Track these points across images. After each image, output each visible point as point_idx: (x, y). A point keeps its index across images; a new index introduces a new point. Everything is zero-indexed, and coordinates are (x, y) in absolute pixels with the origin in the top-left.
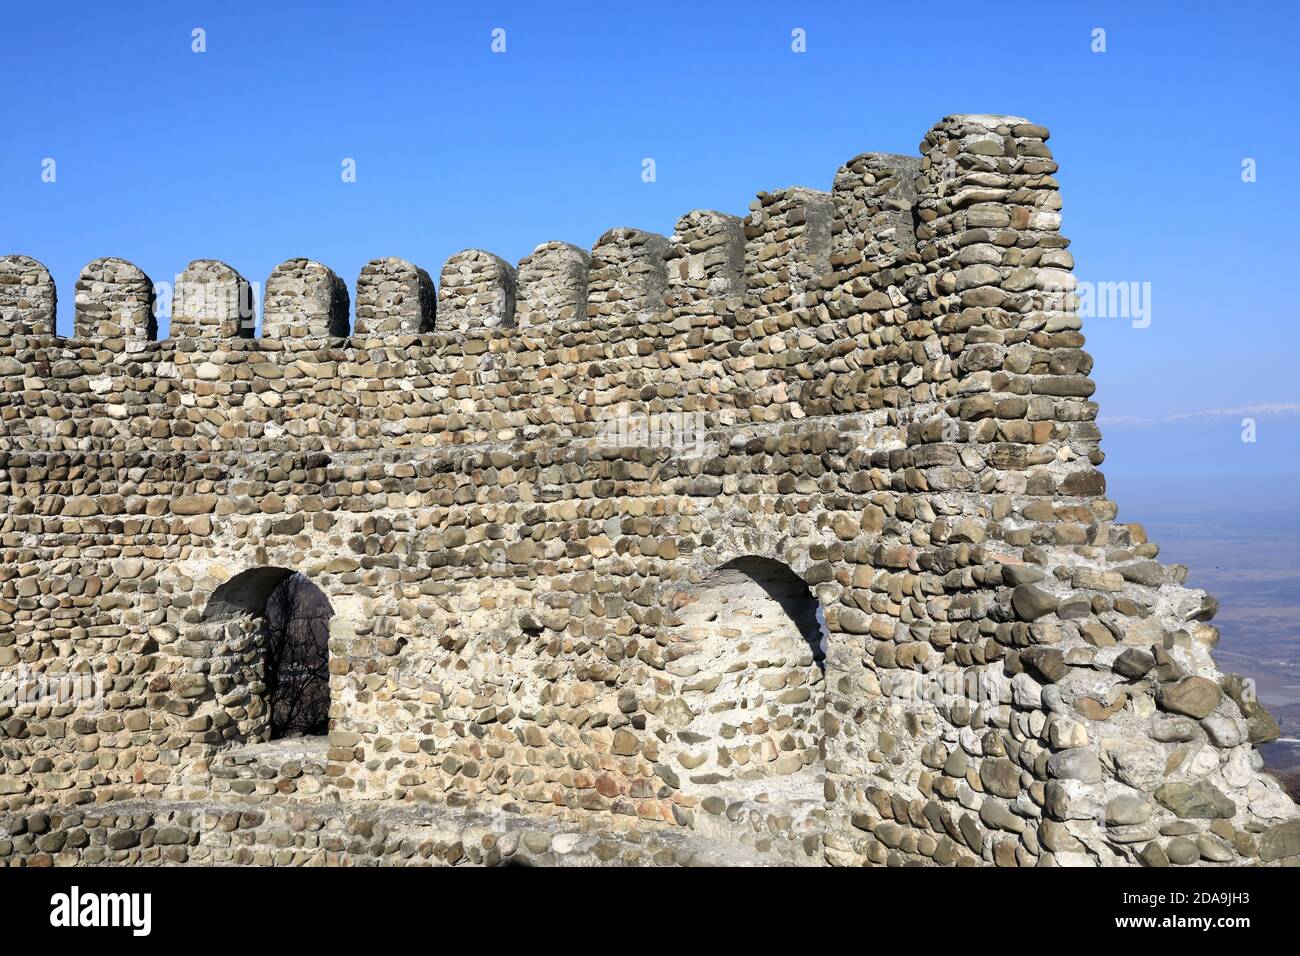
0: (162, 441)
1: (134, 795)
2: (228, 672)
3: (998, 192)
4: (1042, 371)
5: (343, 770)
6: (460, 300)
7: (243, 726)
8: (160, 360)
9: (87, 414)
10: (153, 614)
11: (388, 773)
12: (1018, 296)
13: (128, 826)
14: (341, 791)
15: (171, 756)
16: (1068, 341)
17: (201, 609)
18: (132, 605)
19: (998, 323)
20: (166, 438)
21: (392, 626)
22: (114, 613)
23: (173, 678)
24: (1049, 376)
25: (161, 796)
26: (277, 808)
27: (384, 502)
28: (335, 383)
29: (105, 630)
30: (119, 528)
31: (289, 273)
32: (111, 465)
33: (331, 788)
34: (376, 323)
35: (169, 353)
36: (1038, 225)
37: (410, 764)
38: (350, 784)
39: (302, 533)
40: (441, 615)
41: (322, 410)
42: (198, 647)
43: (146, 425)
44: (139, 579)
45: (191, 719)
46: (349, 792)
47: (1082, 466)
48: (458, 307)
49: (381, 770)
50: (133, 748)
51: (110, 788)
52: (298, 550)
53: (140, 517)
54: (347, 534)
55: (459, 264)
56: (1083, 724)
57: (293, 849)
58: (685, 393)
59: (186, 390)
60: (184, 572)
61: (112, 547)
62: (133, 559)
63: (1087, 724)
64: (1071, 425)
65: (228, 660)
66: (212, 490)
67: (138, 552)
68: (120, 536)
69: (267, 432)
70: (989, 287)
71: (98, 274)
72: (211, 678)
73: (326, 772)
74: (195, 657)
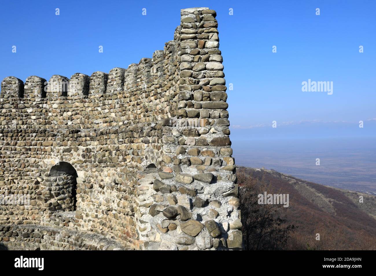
0: (44, 126)
1: (33, 223)
2: (58, 191)
3: (191, 35)
4: (206, 100)
5: (79, 221)
6: (112, 83)
7: (63, 206)
8: (44, 103)
9: (27, 119)
10: (38, 174)
11: (89, 223)
12: (197, 73)
13: (27, 232)
14: (78, 227)
15: (41, 213)
16: (217, 89)
17: (49, 173)
18: (33, 171)
19: (188, 83)
20: (45, 125)
21: (90, 180)
22: (28, 173)
23: (42, 191)
24: (209, 102)
25: (39, 224)
26: (64, 230)
27: (90, 144)
28: (84, 109)
29: (26, 178)
30: (30, 150)
31: (74, 77)
32: (28, 132)
33: (76, 226)
34: (93, 91)
35: (46, 101)
36: (208, 46)
37: (93, 221)
38: (80, 225)
39: (71, 152)
40: (100, 178)
41: (81, 117)
42: (47, 183)
43: (40, 121)
44: (34, 164)
45: (47, 203)
46: (80, 228)
47: (220, 135)
48: (112, 85)
49: (87, 223)
50: (33, 210)
51: (28, 220)
52: (70, 157)
53: (35, 147)
54: (81, 153)
55: (113, 72)
56: (160, 233)
57: (63, 243)
58: (153, 110)
59: (50, 112)
60: (46, 163)
61: (28, 155)
62: (33, 158)
63: (161, 234)
64: (215, 120)
65: (58, 187)
66: (52, 140)
67: (34, 156)
68: (30, 152)
69: (68, 123)
70: (186, 70)
71: (30, 81)
72: (52, 192)
73: (76, 222)
74: (47, 186)
